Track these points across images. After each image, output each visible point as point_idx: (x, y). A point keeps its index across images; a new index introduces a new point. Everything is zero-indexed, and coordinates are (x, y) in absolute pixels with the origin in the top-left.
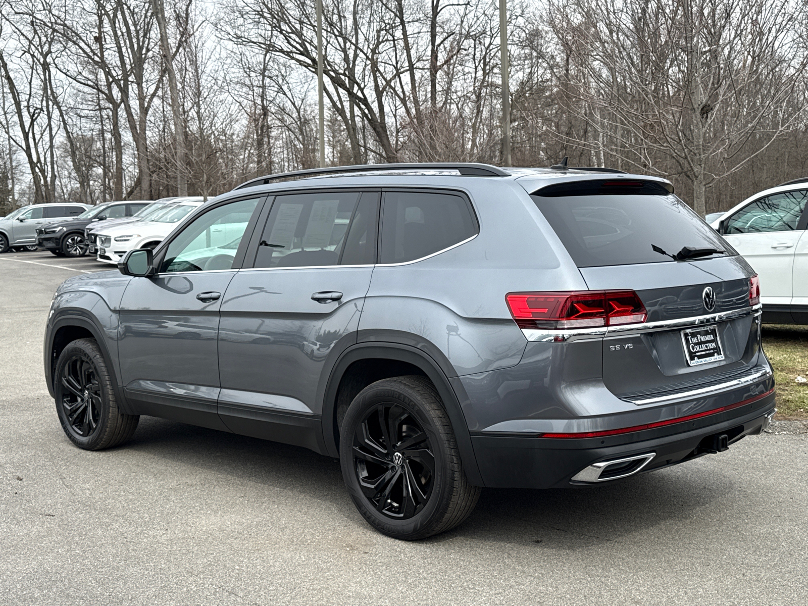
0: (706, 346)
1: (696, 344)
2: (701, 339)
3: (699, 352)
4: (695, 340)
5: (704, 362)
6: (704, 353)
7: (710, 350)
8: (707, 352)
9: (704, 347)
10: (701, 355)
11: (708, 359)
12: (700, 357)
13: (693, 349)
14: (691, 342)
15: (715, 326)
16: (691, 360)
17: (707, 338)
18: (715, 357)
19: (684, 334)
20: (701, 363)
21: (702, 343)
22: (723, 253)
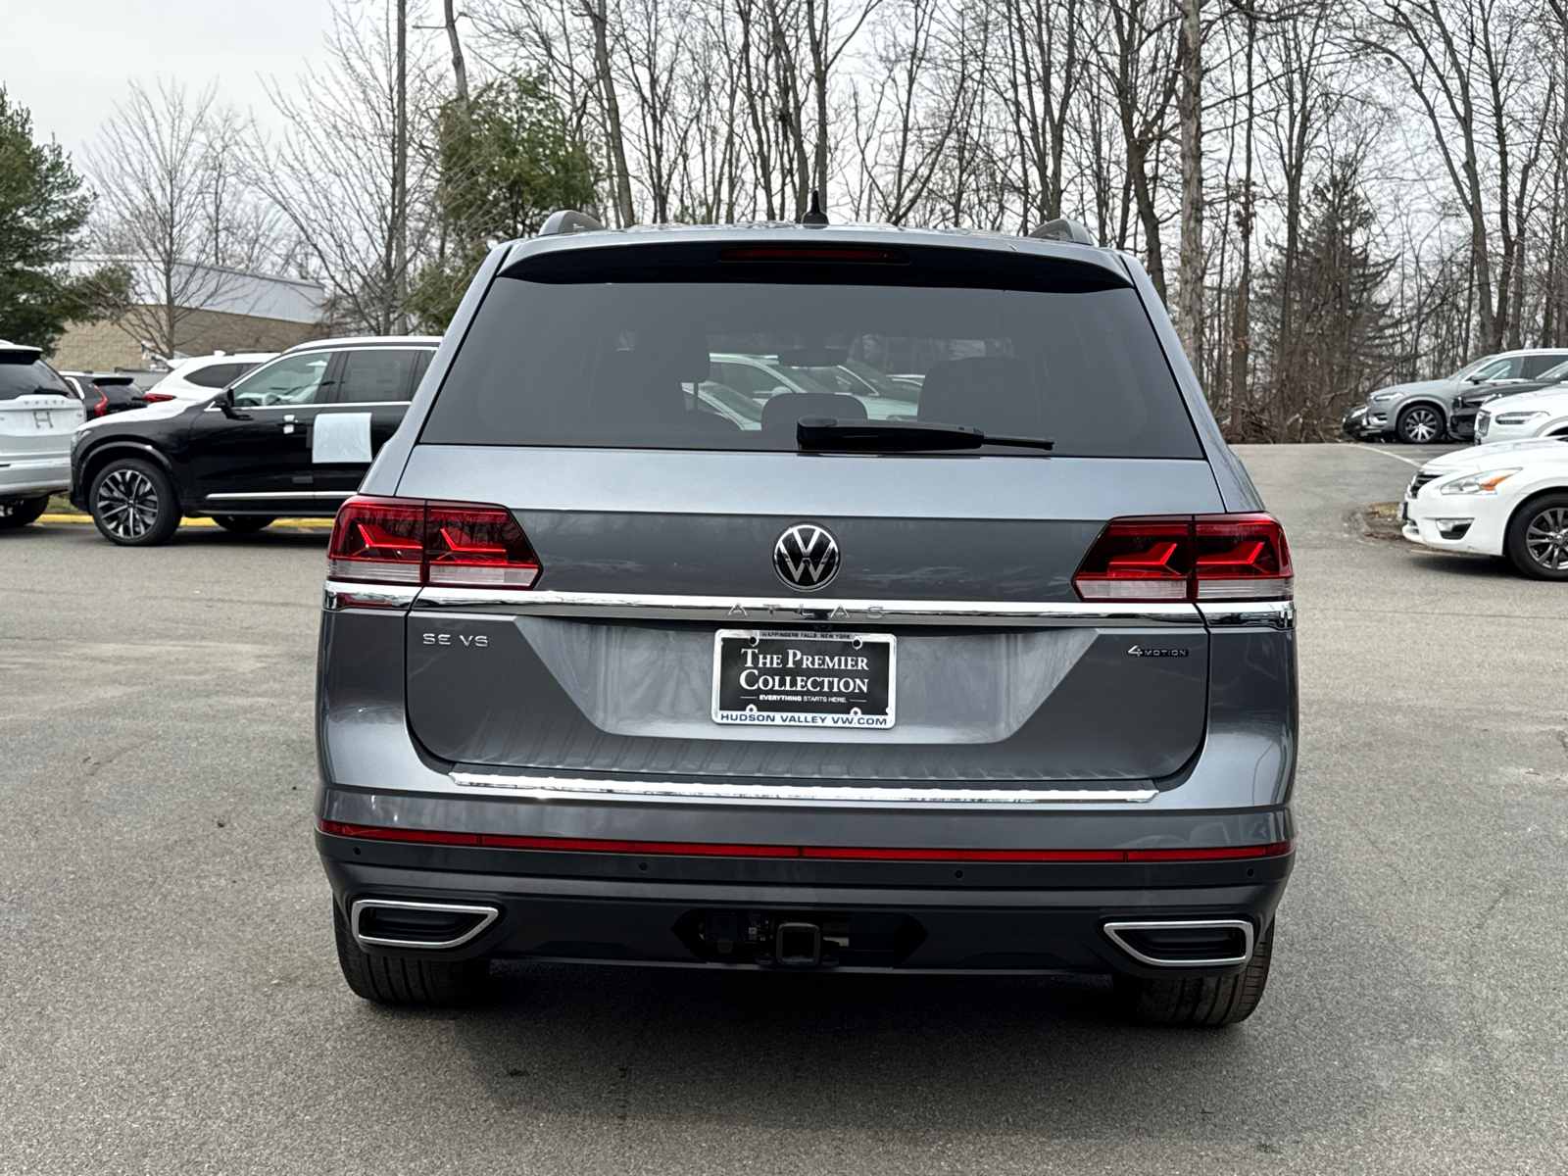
0: (818, 684)
1: (770, 672)
2: (798, 663)
3: (772, 692)
4: (769, 661)
5: (778, 722)
6: (795, 698)
7: (832, 694)
8: (816, 699)
9: (802, 683)
10: (779, 701)
11: (803, 717)
12: (764, 706)
14: (749, 664)
15: (888, 638)
16: (722, 708)
17: (831, 663)
18: (851, 716)
19: (724, 640)
20: (769, 722)
21: (798, 671)
22: (1048, 446)
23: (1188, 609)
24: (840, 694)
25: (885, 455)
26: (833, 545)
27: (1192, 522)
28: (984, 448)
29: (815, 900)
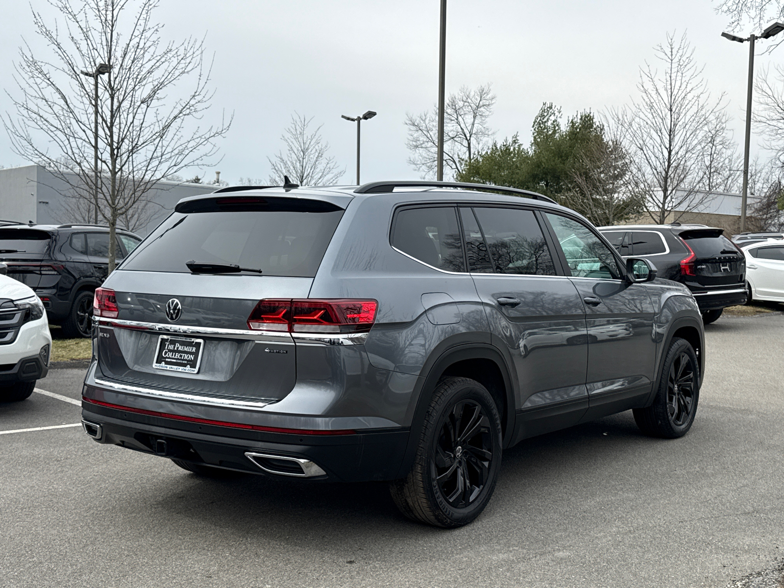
0: (181, 356)
1: (170, 351)
2: (178, 348)
3: (169, 358)
4: (171, 347)
5: (168, 369)
6: (175, 361)
7: (184, 360)
8: (179, 361)
9: (178, 355)
10: (171, 361)
11: (175, 367)
12: (167, 363)
13: (165, 354)
14: (166, 348)
15: (201, 341)
16: (156, 363)
17: (186, 349)
18: (186, 368)
19: (162, 339)
20: (166, 369)
21: (178, 351)
22: (260, 272)
23: (288, 335)
24: (186, 360)
25: (215, 275)
26: (180, 306)
27: (292, 302)
28: (242, 272)
29: (163, 432)
